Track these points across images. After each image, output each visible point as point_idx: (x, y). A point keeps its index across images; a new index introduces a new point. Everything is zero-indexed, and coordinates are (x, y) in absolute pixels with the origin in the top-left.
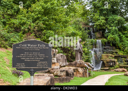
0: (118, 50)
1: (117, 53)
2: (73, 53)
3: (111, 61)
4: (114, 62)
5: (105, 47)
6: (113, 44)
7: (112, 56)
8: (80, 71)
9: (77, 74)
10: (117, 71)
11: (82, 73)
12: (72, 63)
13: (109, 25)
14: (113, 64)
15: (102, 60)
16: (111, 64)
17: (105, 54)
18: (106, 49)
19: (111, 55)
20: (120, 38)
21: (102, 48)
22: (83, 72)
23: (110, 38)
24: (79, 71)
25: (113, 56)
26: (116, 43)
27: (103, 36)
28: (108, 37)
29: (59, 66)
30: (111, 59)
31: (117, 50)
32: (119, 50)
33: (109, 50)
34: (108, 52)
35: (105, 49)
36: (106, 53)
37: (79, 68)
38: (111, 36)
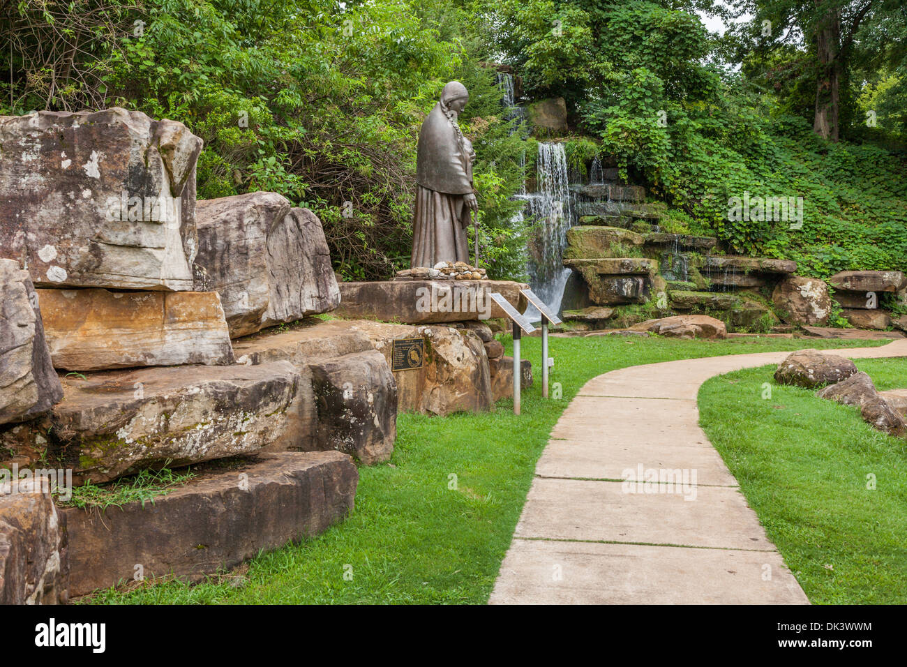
0: (657, 208)
1: (654, 221)
2: (395, 208)
3: (623, 271)
4: (645, 275)
5: (586, 189)
6: (631, 169)
7: (630, 242)
8: (454, 362)
9: (430, 385)
10: (669, 334)
11: (466, 379)
12: (382, 285)
13: (612, 58)
14: (635, 288)
15: (570, 266)
16: (627, 287)
17: (587, 228)
18: (592, 199)
19: (622, 233)
20: (674, 135)
21: (572, 193)
22: (479, 367)
23: (616, 134)
24: (440, 361)
25: (638, 239)
26: (649, 163)
27: (573, 125)
28: (601, 126)
29: (221, 331)
30: (627, 260)
31: (655, 204)
32: (663, 205)
33: (611, 207)
34: (604, 217)
35: (584, 197)
36: (595, 223)
37: (442, 333)
38: (623, 122)
